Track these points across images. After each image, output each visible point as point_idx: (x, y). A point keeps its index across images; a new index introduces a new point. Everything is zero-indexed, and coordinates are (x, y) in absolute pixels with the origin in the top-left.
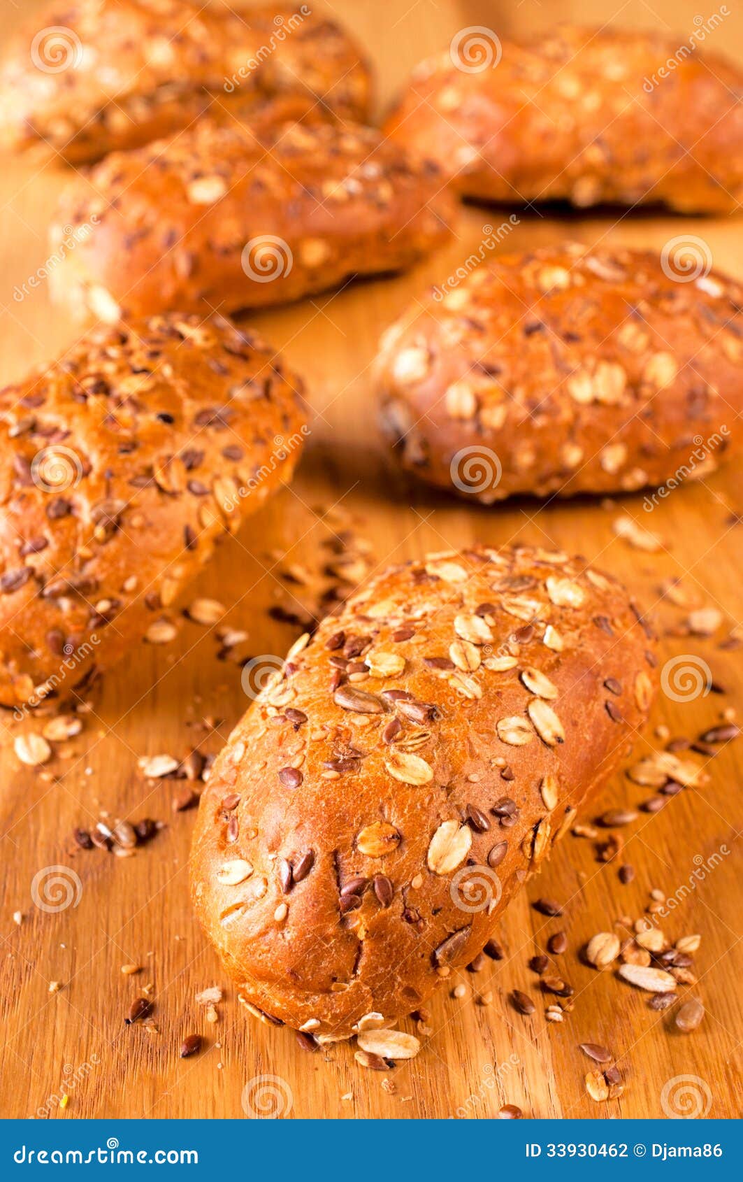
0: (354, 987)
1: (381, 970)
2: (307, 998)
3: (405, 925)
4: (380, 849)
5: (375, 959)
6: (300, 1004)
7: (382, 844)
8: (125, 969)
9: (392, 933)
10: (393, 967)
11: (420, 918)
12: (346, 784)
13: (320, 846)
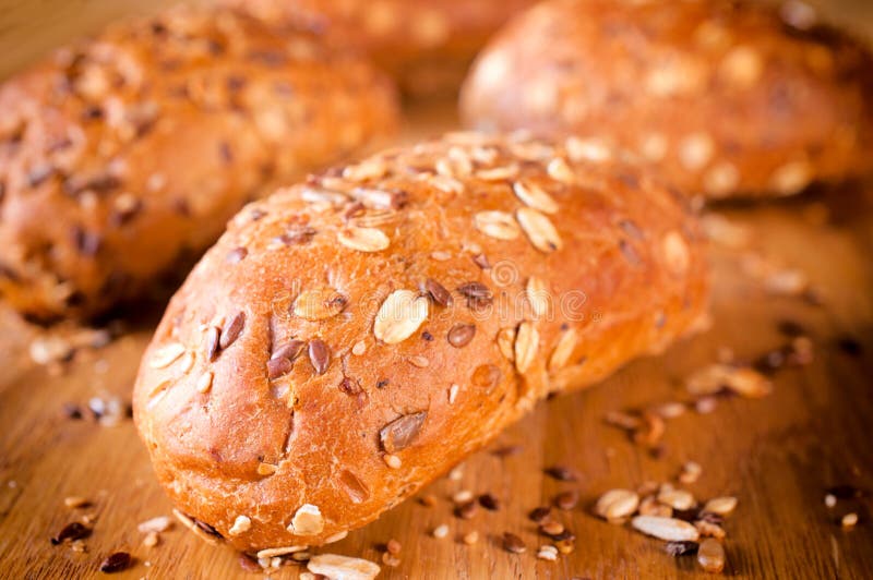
0: (283, 469)
1: (314, 448)
2: (235, 489)
3: (343, 395)
4: (320, 312)
5: (307, 434)
6: (225, 495)
7: (322, 308)
8: (69, 502)
9: (326, 403)
10: (329, 446)
11: (362, 391)
12: (291, 253)
13: (252, 308)
